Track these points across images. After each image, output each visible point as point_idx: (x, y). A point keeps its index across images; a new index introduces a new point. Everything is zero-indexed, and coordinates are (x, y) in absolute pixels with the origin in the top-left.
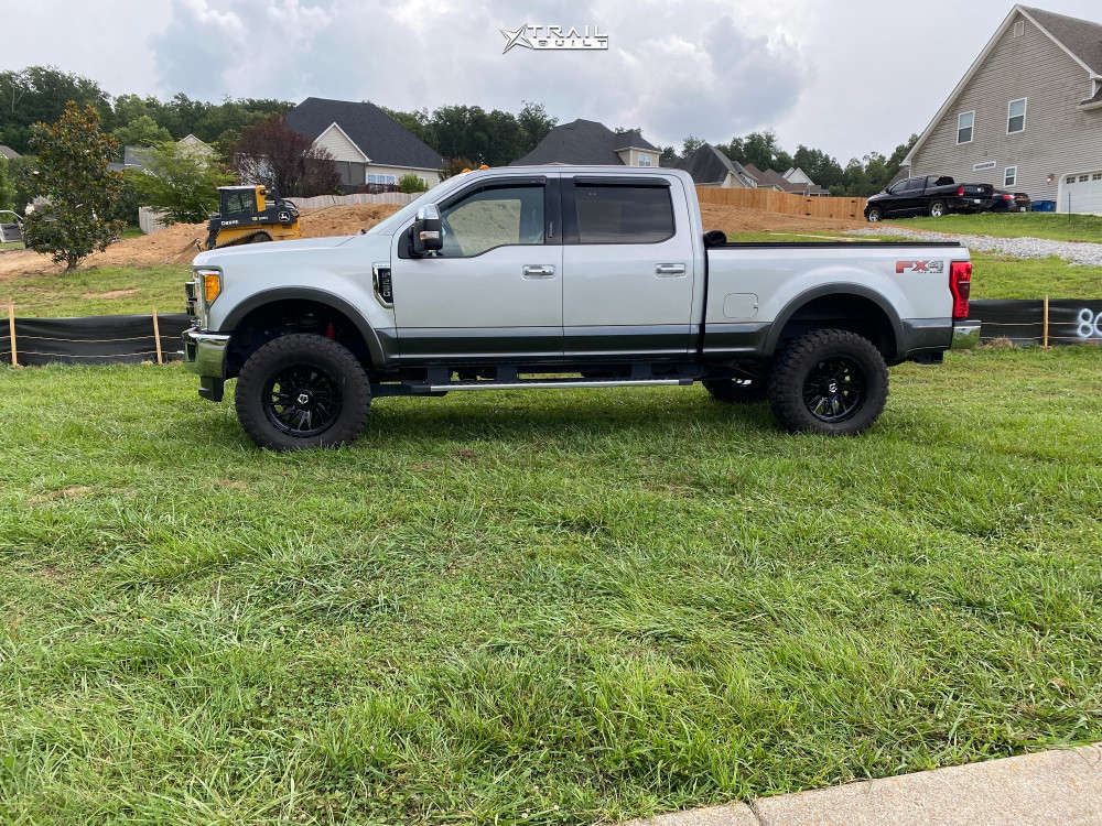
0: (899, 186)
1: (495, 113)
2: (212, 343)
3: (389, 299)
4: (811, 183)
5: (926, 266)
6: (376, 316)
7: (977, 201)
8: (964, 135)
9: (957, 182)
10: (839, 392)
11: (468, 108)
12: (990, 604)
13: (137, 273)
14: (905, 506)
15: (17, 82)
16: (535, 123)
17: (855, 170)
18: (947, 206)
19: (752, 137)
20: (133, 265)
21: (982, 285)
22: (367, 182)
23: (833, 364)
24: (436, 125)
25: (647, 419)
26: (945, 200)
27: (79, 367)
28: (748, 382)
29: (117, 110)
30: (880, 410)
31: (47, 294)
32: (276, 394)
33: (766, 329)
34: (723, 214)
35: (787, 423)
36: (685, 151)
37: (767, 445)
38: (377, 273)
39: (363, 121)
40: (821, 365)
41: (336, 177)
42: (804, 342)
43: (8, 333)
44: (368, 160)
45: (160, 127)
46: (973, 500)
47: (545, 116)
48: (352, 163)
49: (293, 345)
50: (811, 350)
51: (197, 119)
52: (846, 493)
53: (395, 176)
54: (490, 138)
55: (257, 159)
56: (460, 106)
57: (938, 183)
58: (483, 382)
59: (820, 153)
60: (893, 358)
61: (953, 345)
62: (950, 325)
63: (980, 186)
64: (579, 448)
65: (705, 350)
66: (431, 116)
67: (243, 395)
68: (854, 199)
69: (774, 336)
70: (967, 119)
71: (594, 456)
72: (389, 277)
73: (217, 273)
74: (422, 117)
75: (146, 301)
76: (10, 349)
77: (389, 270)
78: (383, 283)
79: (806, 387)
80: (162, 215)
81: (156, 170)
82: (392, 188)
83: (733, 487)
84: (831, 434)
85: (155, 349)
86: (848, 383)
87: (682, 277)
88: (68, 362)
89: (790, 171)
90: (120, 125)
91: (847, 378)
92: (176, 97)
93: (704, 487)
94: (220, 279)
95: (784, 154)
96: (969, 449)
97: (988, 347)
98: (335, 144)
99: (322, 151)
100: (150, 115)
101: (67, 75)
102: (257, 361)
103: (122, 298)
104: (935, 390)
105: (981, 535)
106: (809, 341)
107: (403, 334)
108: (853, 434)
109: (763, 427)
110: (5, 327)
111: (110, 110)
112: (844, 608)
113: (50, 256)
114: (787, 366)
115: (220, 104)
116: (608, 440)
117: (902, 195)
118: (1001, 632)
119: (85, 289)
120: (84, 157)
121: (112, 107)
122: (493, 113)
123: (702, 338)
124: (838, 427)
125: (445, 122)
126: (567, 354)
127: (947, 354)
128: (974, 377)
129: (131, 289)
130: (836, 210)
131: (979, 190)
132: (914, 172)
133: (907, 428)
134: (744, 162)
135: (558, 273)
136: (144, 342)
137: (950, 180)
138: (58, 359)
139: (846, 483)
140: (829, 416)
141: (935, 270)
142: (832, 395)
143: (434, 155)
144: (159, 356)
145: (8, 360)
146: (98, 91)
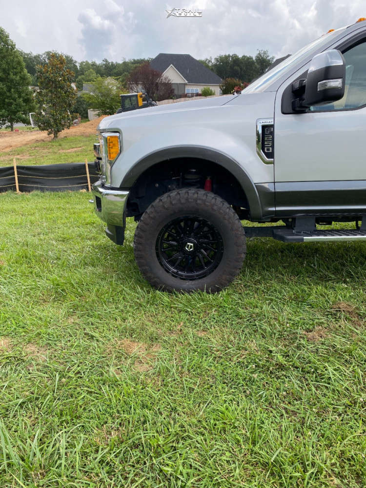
1: (244, 56)
3: (270, 155)
11: (231, 55)
13: (84, 139)
15: (42, 59)
16: (263, 60)
20: (82, 135)
22: (186, 92)
24: (216, 65)
27: (47, 193)
29: (80, 69)
31: (43, 151)
38: (260, 128)
39: (184, 63)
41: (172, 91)
43: (14, 174)
44: (186, 82)
45: (97, 74)
48: (179, 84)
51: (111, 70)
53: (199, 89)
54: (241, 69)
55: (137, 84)
56: (227, 54)
66: (213, 61)
72: (272, 133)
74: (209, 61)
75: (86, 154)
76: (15, 183)
77: (272, 126)
78: (265, 139)
80: (97, 112)
81: (94, 91)
82: (198, 95)
85: (87, 183)
88: (42, 190)
90: (81, 74)
92: (103, 61)
94: (120, 140)
98: (172, 75)
99: (166, 79)
100: (93, 69)
101: (60, 54)
103: (75, 152)
107: (280, 188)
110: (13, 171)
111: (77, 68)
113: (46, 132)
115: (121, 62)
119: (60, 147)
120: (59, 81)
121: (78, 67)
122: (243, 57)
125: (220, 63)
129: (80, 147)
136: (81, 178)
138: (37, 188)
143: (217, 77)
144: (90, 187)
145: (15, 189)
146: (73, 60)
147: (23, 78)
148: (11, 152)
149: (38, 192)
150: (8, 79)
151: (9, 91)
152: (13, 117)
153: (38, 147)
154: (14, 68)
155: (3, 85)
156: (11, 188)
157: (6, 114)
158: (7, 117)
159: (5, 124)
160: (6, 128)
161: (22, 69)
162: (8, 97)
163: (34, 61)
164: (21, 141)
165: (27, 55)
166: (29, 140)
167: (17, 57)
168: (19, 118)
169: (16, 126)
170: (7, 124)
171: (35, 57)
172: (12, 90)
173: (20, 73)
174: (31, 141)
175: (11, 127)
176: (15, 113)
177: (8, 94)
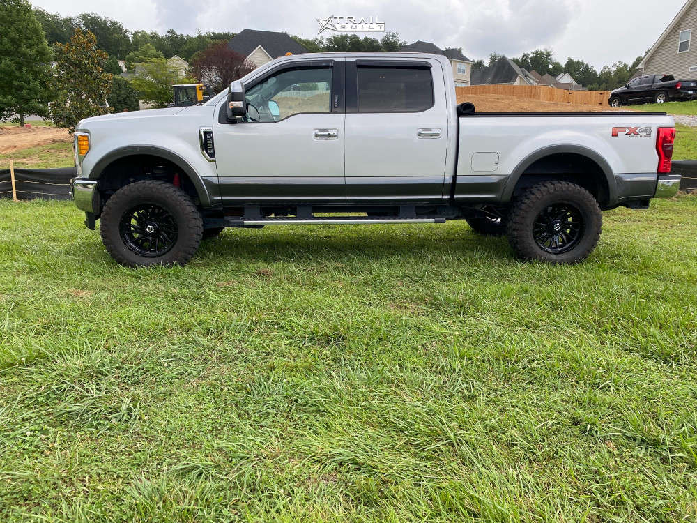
0: (634, 83)
2: (85, 188)
3: (212, 155)
4: (575, 83)
5: (637, 131)
6: (202, 168)
7: (690, 92)
8: (683, 46)
9: (676, 80)
10: (562, 230)
12: (664, 443)
14: (600, 330)
15: (75, 24)
16: (392, 45)
17: (607, 74)
18: (668, 95)
19: (536, 53)
21: (689, 150)
23: (557, 208)
24: (328, 47)
25: (415, 248)
26: (667, 92)
27: (53, 201)
28: (499, 220)
29: (133, 41)
30: (594, 245)
31: (60, 154)
32: (133, 226)
33: (505, 180)
34: (507, 102)
35: (521, 254)
36: (491, 62)
37: (499, 272)
38: (202, 134)
39: (279, 44)
40: (550, 209)
42: (535, 191)
43: (10, 178)
45: (157, 50)
46: (661, 326)
47: (399, 40)
49: (140, 189)
50: (539, 197)
51: (180, 46)
52: (554, 315)
55: (211, 69)
57: (663, 80)
58: (292, 219)
59: (583, 63)
60: (607, 205)
61: (657, 193)
62: (654, 178)
63: (693, 81)
64: (353, 270)
65: (456, 196)
66: (325, 42)
67: (105, 225)
68: (602, 92)
69: (511, 186)
70: (686, 35)
71: (360, 278)
72: (212, 138)
73: (87, 134)
74: (320, 42)
76: (12, 190)
77: (211, 132)
78: (207, 142)
79: (536, 226)
83: (461, 308)
84: (554, 264)
86: (569, 223)
87: (438, 139)
88: (46, 198)
89: (561, 75)
90: (134, 50)
91: (570, 219)
92: (169, 32)
93: (438, 308)
94: (89, 139)
95: (558, 64)
96: (665, 279)
97: (690, 195)
98: (260, 59)
99: (251, 63)
100: (153, 43)
101: (103, 18)
102: (114, 201)
104: (645, 227)
105: (665, 361)
106: (539, 190)
107: (223, 181)
108: (572, 264)
109: (501, 257)
110: (9, 175)
111: (129, 40)
112: (521, 440)
114: (521, 209)
115: (194, 35)
116: (375, 266)
117: (636, 88)
118: (671, 476)
120: (85, 65)
123: (454, 187)
124: (560, 257)
125: (334, 45)
126: (348, 198)
127: (652, 201)
128: (677, 218)
130: (589, 99)
131: (692, 84)
132: (646, 73)
133: (615, 259)
134: (529, 69)
135: (341, 135)
137: (671, 78)
138: (40, 196)
139: (555, 307)
140: (554, 248)
141: (645, 134)
142: (556, 233)
145: (11, 196)
146: (122, 29)
147: (42, 53)
148: (14, 154)
149: (41, 200)
150: (18, 52)
151: (20, 69)
152: (24, 106)
153: (53, 149)
154: (27, 38)
155: (11, 60)
156: (5, 195)
157: (13, 102)
158: (15, 106)
159: (11, 115)
160: (13, 122)
161: (40, 40)
162: (17, 78)
163: (62, 27)
164: (32, 141)
165: (53, 17)
166: (42, 139)
167: (33, 23)
168: (34, 108)
169: (29, 119)
170: (14, 116)
171: (65, 21)
172: (24, 68)
173: (38, 45)
174: (45, 141)
175: (21, 120)
176: (27, 101)
177: (18, 74)
